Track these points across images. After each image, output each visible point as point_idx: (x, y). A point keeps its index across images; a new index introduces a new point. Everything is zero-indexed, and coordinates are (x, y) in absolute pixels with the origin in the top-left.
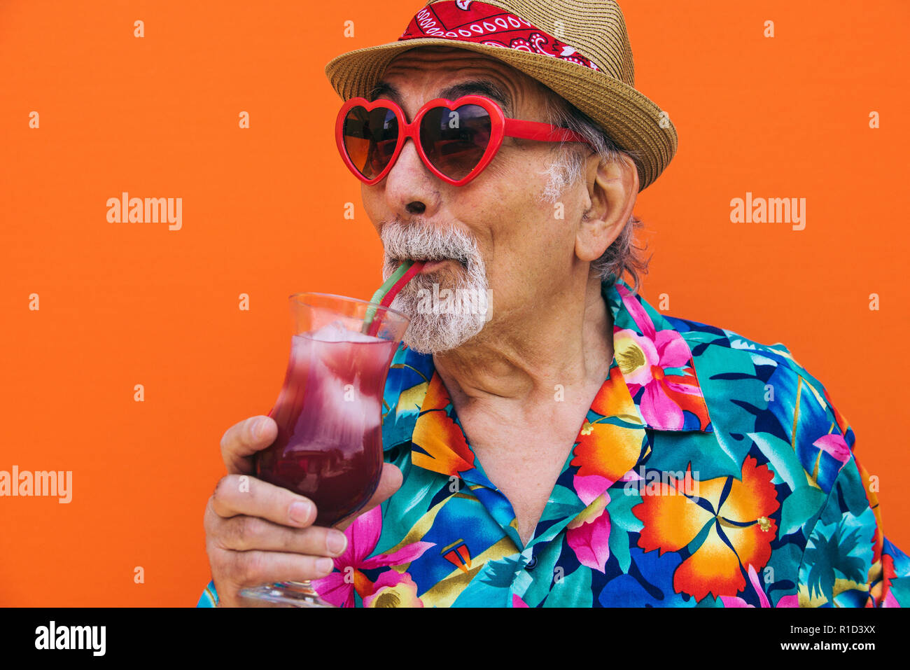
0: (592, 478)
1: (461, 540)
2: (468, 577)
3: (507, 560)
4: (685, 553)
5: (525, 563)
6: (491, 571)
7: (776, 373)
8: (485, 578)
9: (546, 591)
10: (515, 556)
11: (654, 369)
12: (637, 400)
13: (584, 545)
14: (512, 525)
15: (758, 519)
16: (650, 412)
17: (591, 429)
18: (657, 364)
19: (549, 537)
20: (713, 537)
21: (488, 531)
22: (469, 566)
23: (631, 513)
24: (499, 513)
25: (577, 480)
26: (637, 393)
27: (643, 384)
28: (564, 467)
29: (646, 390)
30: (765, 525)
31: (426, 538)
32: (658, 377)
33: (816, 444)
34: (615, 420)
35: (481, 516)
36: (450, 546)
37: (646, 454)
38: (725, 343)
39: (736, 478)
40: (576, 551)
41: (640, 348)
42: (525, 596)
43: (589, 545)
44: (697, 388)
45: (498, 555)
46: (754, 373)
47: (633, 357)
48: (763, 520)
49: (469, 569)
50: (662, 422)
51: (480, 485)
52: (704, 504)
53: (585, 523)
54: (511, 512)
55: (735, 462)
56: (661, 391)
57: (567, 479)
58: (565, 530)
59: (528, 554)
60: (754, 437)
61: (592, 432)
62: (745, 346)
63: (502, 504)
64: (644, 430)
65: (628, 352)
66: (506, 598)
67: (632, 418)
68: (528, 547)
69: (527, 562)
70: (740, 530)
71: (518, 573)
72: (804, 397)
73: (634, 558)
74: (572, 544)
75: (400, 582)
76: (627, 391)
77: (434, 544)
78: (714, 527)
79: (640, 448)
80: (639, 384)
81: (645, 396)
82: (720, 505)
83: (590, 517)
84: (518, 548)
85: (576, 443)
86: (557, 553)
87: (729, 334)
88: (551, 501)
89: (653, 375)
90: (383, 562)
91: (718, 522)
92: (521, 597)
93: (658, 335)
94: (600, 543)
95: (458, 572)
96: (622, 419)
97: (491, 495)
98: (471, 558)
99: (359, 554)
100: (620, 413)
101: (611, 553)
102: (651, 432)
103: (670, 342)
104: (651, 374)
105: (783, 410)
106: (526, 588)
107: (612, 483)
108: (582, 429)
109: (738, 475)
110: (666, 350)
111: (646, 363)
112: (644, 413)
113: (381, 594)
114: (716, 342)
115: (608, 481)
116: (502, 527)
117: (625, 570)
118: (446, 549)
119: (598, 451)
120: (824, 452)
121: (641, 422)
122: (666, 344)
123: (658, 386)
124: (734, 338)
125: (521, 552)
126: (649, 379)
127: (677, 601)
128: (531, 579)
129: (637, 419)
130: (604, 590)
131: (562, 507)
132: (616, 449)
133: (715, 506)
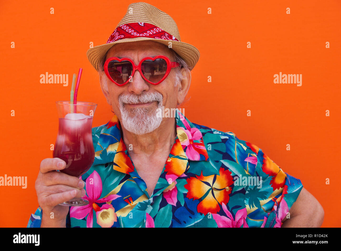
0: (171, 175)
1: (130, 195)
2: (132, 207)
3: (144, 202)
4: (201, 200)
5: (150, 203)
6: (139, 206)
7: (228, 140)
8: (138, 208)
9: (157, 212)
10: (147, 200)
11: (191, 140)
12: (185, 151)
13: (169, 197)
14: (146, 190)
15: (226, 188)
16: (189, 155)
17: (171, 160)
18: (191, 139)
19: (158, 194)
20: (210, 194)
21: (138, 192)
22: (132, 204)
23: (184, 187)
24: (142, 187)
25: (167, 176)
26: (185, 148)
27: (187, 145)
28: (162, 172)
29: (188, 147)
30: (228, 189)
31: (118, 194)
32: (191, 143)
33: (245, 161)
34: (178, 157)
35: (136, 187)
36: (126, 197)
37: (188, 168)
38: (212, 132)
39: (217, 175)
40: (167, 199)
41: (186, 133)
42: (150, 213)
43: (170, 197)
44: (204, 147)
45: (142, 200)
46: (221, 141)
47: (184, 136)
48: (227, 188)
49: (132, 205)
50: (193, 158)
51: (136, 177)
52: (208, 184)
53: (169, 190)
54: (146, 186)
55: (217, 170)
56: (192, 148)
57: (163, 176)
58: (163, 193)
59: (151, 200)
60: (222, 161)
61: (171, 161)
62: (218, 133)
63: (143, 184)
64: (187, 160)
65: (182, 135)
66: (144, 214)
67: (183, 156)
68: (151, 197)
69: (151, 202)
70: (219, 192)
71: (148, 206)
72: (238, 147)
73: (186, 201)
74: (165, 197)
75: (109, 208)
76: (182, 147)
77: (121, 196)
78: (211, 191)
79: (186, 166)
80: (185, 146)
81: (188, 149)
82: (213, 184)
83: (171, 188)
84: (148, 198)
85: (165, 164)
86: (160, 200)
87: (213, 129)
88: (158, 183)
89: (190, 143)
90: (103, 201)
91: (212, 189)
92: (149, 214)
93: (191, 129)
94: (174, 197)
95: (129, 205)
96: (180, 157)
97: (139, 180)
98: (133, 201)
99: (95, 198)
100: (180, 155)
101: (178, 200)
102: (189, 161)
103: (195, 132)
104: (189, 142)
105: (231, 152)
106: (150, 211)
107: (178, 177)
108: (167, 160)
109: (218, 174)
110: (194, 134)
111: (188, 138)
112: (187, 155)
113: (103, 211)
114: (209, 132)
115: (177, 176)
116: (143, 191)
117: (183, 205)
118: (125, 198)
119: (173, 167)
120: (249, 162)
121: (186, 158)
122: (194, 132)
123: (191, 146)
124: (215, 131)
125: (149, 199)
126: (189, 144)
127: (199, 215)
128: (152, 208)
129: (185, 157)
130: (176, 211)
131: (162, 185)
132: (178, 166)
133: (211, 184)
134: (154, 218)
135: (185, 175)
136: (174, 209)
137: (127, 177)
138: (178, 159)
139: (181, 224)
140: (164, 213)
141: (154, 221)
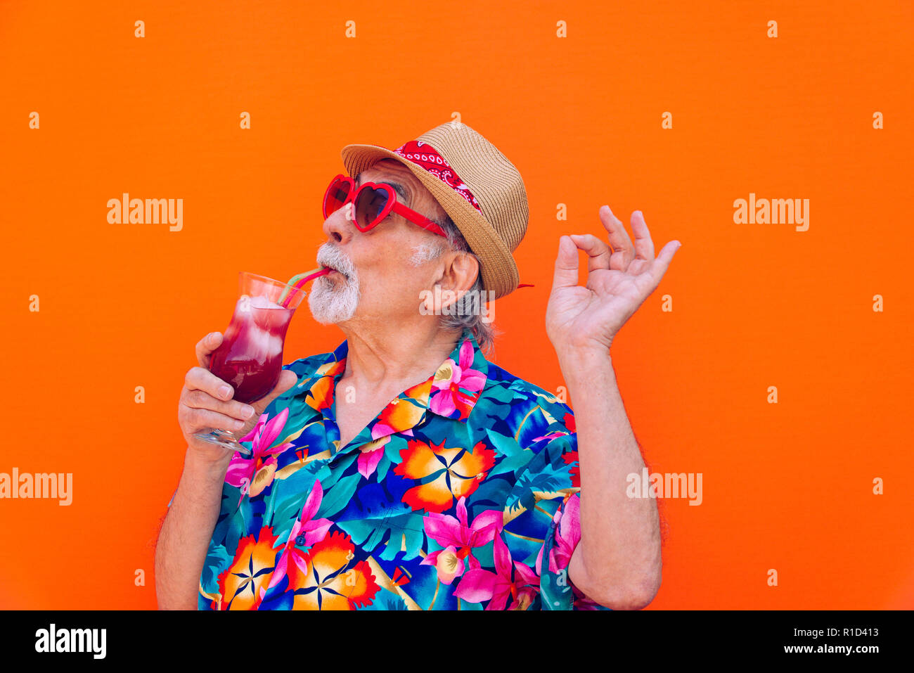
0: (384, 427)
1: (308, 446)
2: (301, 465)
4: (418, 483)
5: (328, 463)
6: (313, 465)
8: (309, 468)
9: (335, 482)
11: (454, 385)
12: (432, 395)
13: (364, 462)
14: (335, 444)
15: (477, 476)
16: (435, 403)
17: (398, 402)
18: (456, 383)
19: (346, 451)
20: (442, 479)
21: (322, 444)
22: (305, 460)
23: (398, 452)
24: (330, 435)
25: (377, 426)
26: (434, 392)
27: (441, 388)
28: (374, 418)
29: (441, 392)
30: (480, 478)
32: (453, 389)
34: (414, 402)
35: (324, 436)
36: (301, 448)
37: (422, 422)
39: (468, 450)
40: (359, 464)
41: (452, 371)
42: (323, 481)
43: (367, 464)
45: (322, 457)
46: (509, 402)
47: (445, 374)
49: (304, 462)
50: (440, 410)
51: (329, 418)
52: (442, 460)
53: (370, 451)
54: (338, 437)
55: (472, 442)
56: (451, 397)
57: (372, 426)
59: (332, 458)
60: (489, 432)
61: (398, 404)
63: (335, 431)
64: (425, 410)
65: (444, 371)
66: (313, 480)
67: (423, 402)
68: (336, 455)
69: (330, 462)
70: (460, 481)
71: (323, 467)
72: (532, 417)
73: (388, 476)
74: (359, 461)
77: (295, 446)
78: (445, 473)
79: (419, 419)
80: (438, 388)
81: (438, 395)
82: (453, 463)
83: (374, 448)
84: (331, 455)
85: (386, 407)
86: (350, 464)
88: (359, 435)
89: (451, 387)
91: (448, 471)
92: (321, 481)
94: (374, 463)
95: (298, 462)
97: (332, 425)
98: (309, 456)
100: (418, 398)
102: (429, 415)
103: (473, 376)
105: (514, 422)
106: (325, 477)
107: (394, 432)
108: (393, 400)
110: (468, 378)
111: (450, 379)
112: (431, 402)
114: (501, 384)
115: (393, 430)
116: (330, 444)
117: (379, 481)
118: (299, 449)
119: (395, 413)
121: (425, 405)
122: (471, 376)
123: (450, 393)
126: (447, 388)
127: (401, 506)
129: (425, 403)
130: (364, 488)
131: (363, 438)
132: (406, 415)
133: (449, 462)
135: (411, 433)
136: (363, 484)
137: (318, 418)
138: (411, 404)
139: (362, 511)
140: (344, 487)
141: (324, 496)
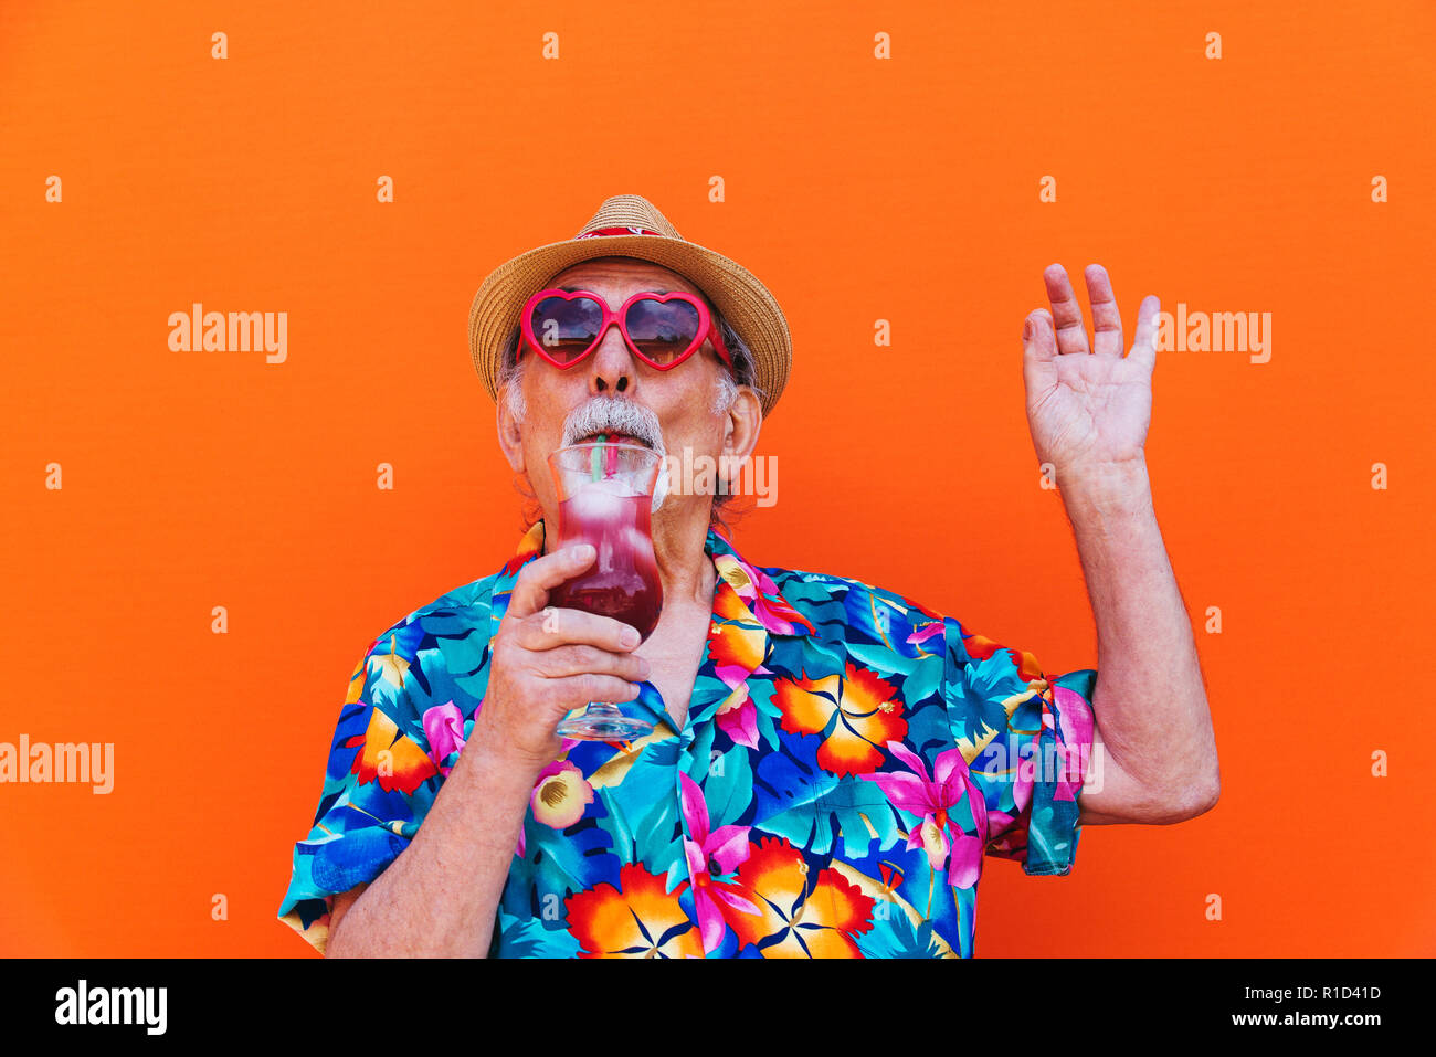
0: (731, 668)
2: (629, 758)
3: (667, 742)
4: (823, 736)
6: (652, 752)
8: (649, 758)
10: (674, 739)
12: (752, 610)
13: (736, 727)
14: (664, 712)
15: (880, 707)
17: (720, 629)
19: (704, 719)
20: (840, 726)
22: (630, 749)
23: (769, 700)
24: (653, 702)
25: (718, 670)
28: (703, 660)
30: (888, 708)
34: (738, 623)
37: (770, 652)
40: (729, 732)
41: (743, 570)
42: (690, 772)
43: (738, 728)
45: (658, 738)
47: (740, 576)
48: (885, 705)
49: (631, 751)
50: (778, 627)
52: (829, 697)
53: (731, 709)
54: (660, 701)
57: (708, 669)
58: (715, 716)
59: (690, 734)
61: (720, 631)
63: (653, 694)
64: (765, 632)
65: (734, 572)
66: (674, 774)
67: (751, 622)
68: (687, 729)
69: (690, 739)
71: (682, 753)
73: (781, 738)
74: (723, 727)
78: (839, 717)
79: (764, 646)
82: (840, 696)
83: (736, 702)
84: (677, 731)
85: (709, 639)
86: (711, 736)
88: (696, 689)
91: (841, 713)
92: (687, 773)
94: (748, 725)
96: (743, 622)
100: (740, 618)
101: (760, 733)
105: (863, 623)
106: (689, 765)
107: (748, 674)
108: (711, 629)
112: (760, 620)
113: (545, 784)
115: (745, 672)
116: (658, 712)
117: (776, 748)
119: (730, 647)
121: (760, 626)
125: (679, 735)
127: (824, 776)
128: (692, 759)
129: (756, 623)
130: (761, 765)
131: (711, 693)
133: (837, 699)
134: (702, 785)
136: (755, 758)
138: (738, 628)
139: (779, 798)
141: (704, 792)
